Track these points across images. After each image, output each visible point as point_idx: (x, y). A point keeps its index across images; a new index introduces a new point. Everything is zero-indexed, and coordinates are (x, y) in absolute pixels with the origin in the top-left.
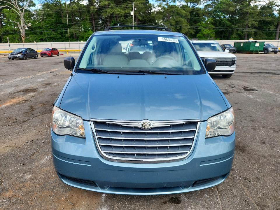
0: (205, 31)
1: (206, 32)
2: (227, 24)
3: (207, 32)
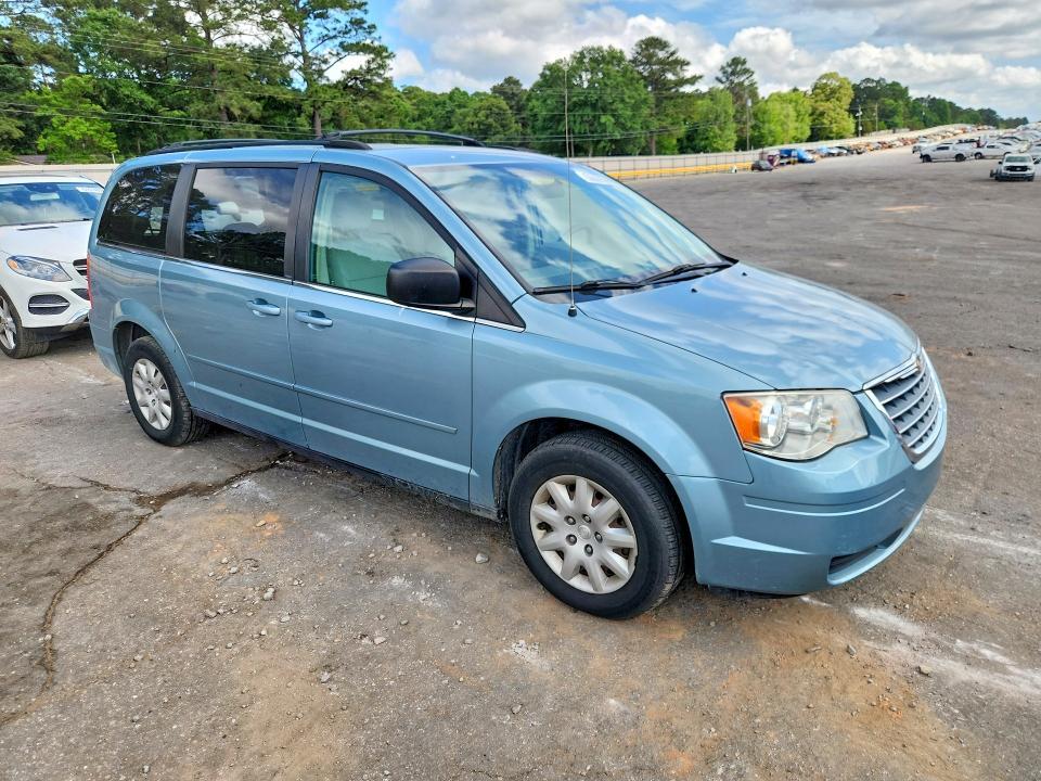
0: (69, 125)
1: (74, 128)
2: (142, 102)
3: (83, 128)
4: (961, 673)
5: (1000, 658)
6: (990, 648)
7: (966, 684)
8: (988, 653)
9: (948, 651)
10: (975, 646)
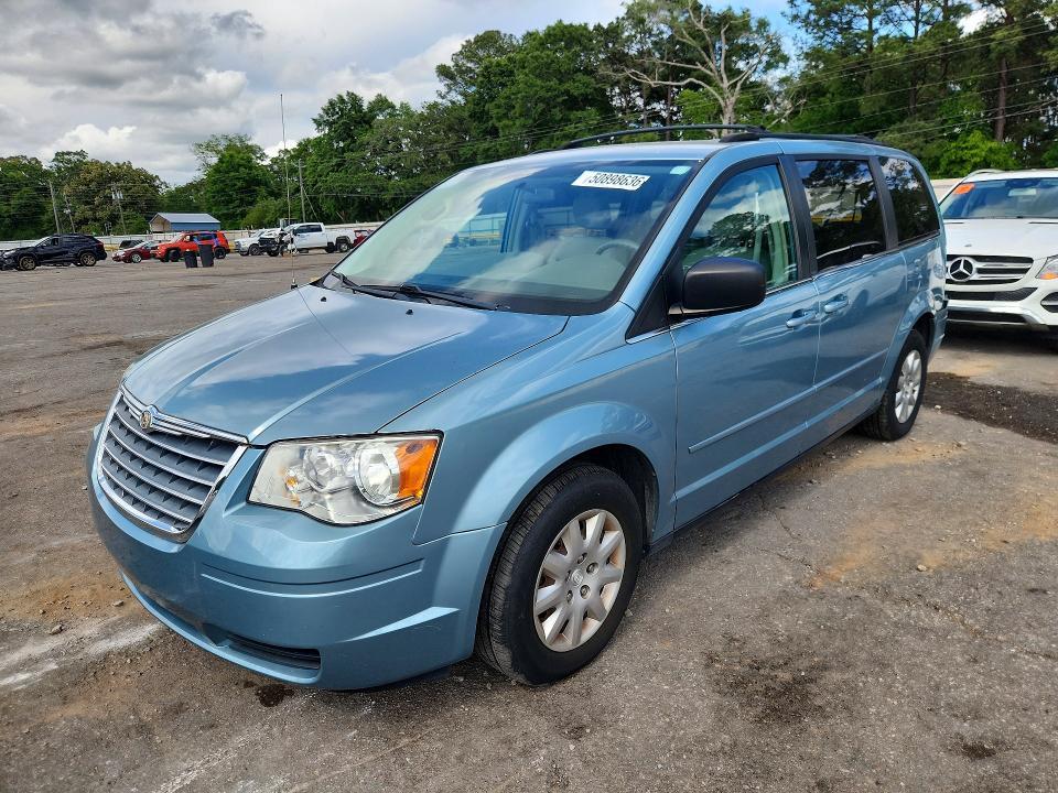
4: (32, 649)
5: (10, 680)
6: (25, 682)
7: (20, 647)
8: (22, 677)
9: (55, 654)
10: (39, 674)
